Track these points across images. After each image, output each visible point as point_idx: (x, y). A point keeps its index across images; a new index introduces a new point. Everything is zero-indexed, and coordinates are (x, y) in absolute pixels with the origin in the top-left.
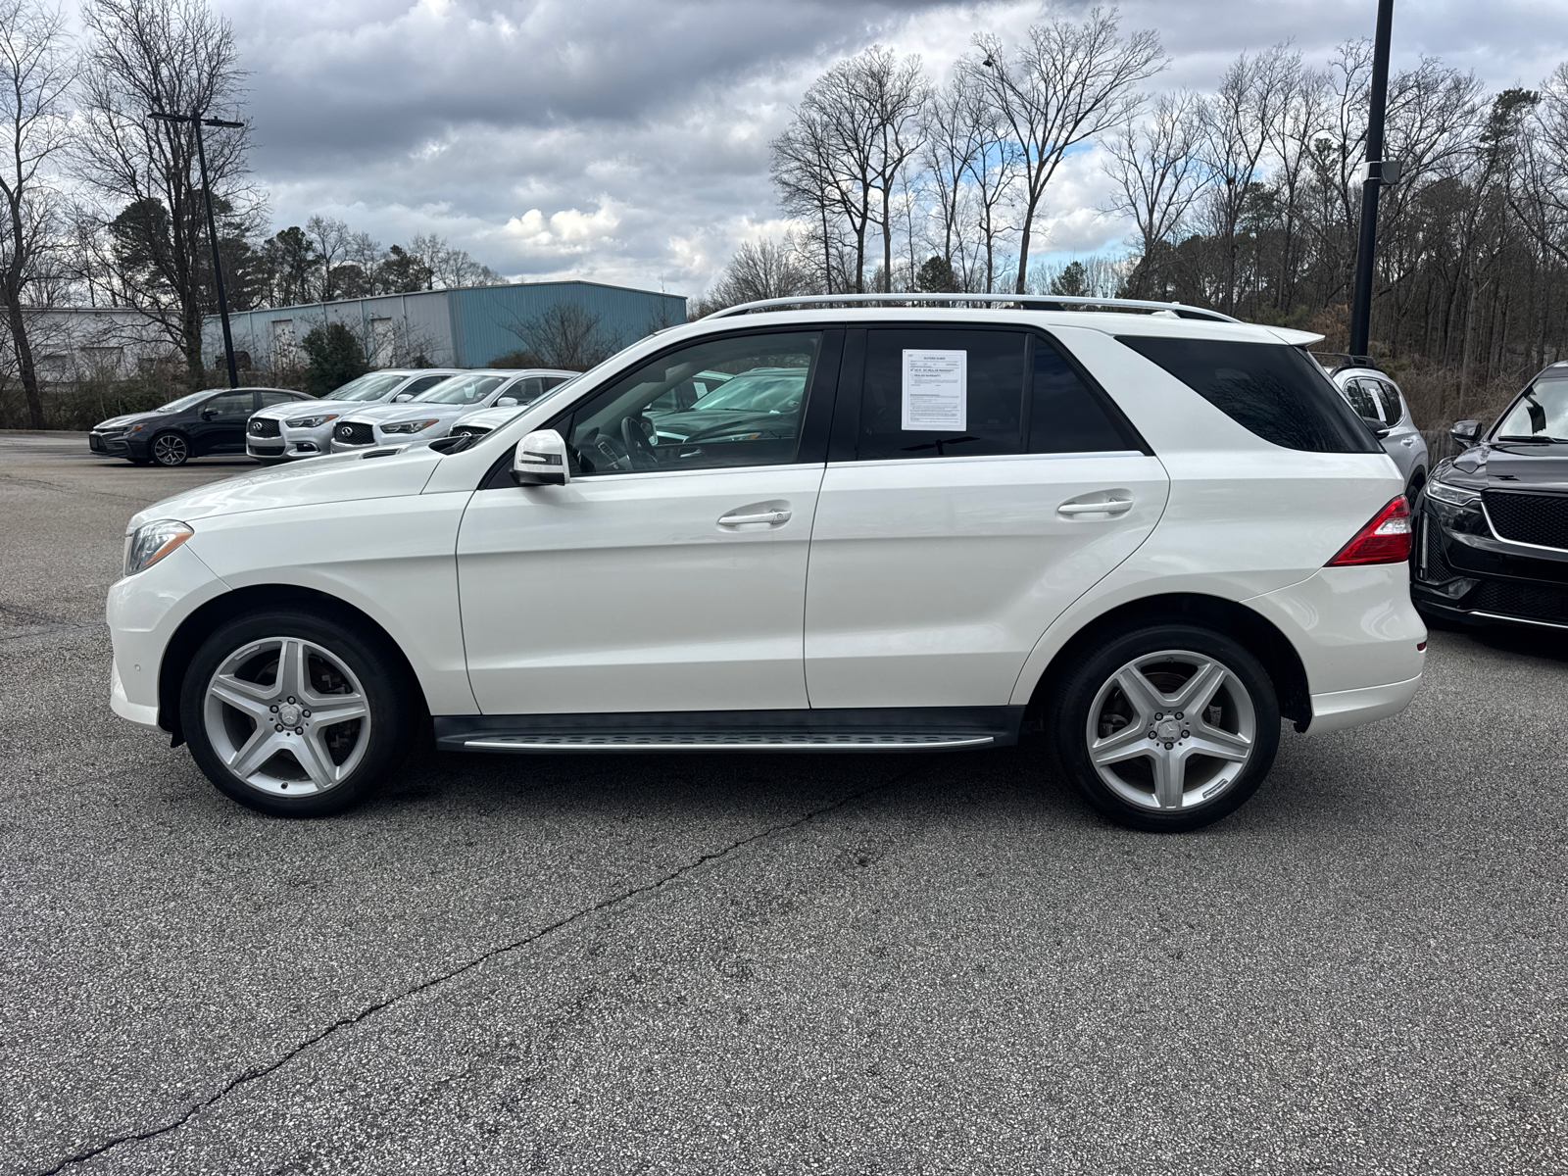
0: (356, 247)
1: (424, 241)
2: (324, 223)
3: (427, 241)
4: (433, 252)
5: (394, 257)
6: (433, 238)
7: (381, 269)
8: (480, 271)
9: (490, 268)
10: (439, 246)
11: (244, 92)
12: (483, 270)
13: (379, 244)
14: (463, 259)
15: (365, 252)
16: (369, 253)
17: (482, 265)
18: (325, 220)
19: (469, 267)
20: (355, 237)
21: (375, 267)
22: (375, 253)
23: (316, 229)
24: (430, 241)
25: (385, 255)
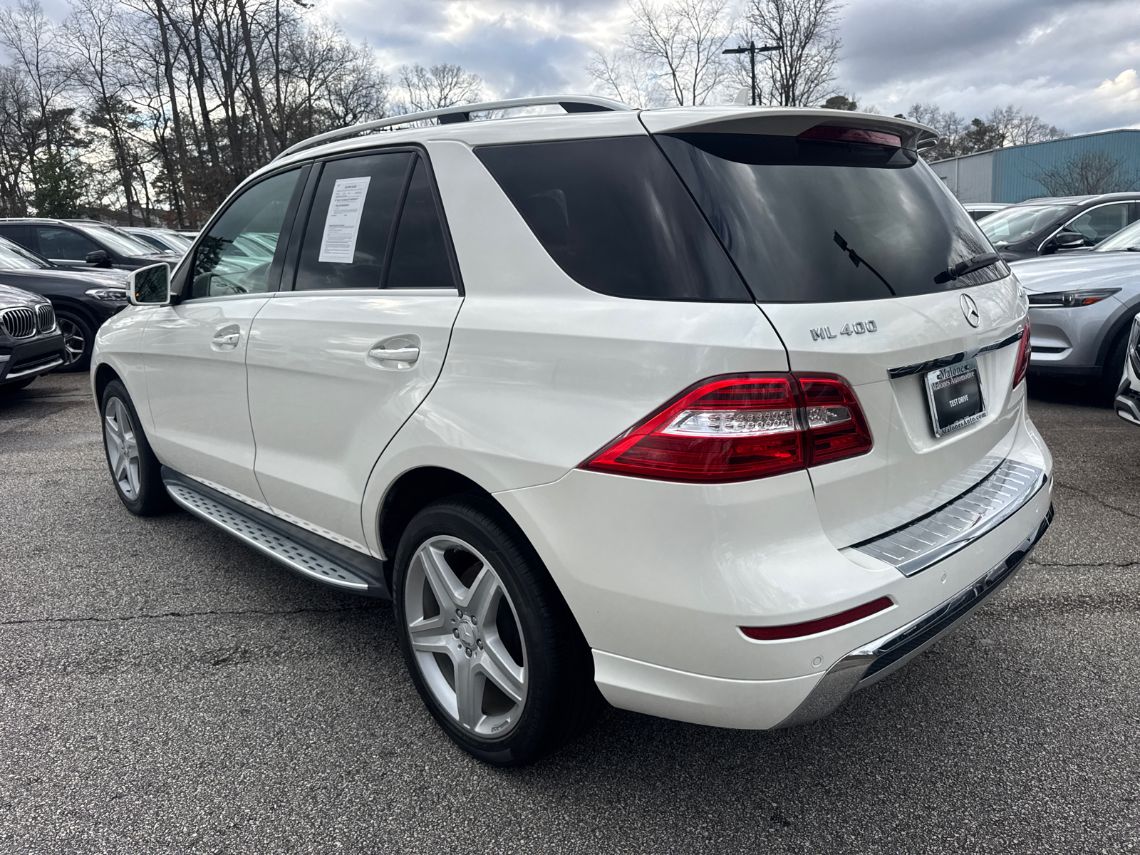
0: (943, 124)
1: (1001, 112)
2: (922, 109)
3: (1004, 111)
4: (1008, 120)
5: (973, 128)
6: (1010, 110)
7: (962, 139)
8: (1048, 131)
9: (1057, 128)
10: (1014, 115)
11: (838, 21)
12: (1051, 130)
13: (963, 119)
14: (1033, 123)
15: (951, 127)
16: (954, 127)
17: (1050, 127)
18: (923, 106)
19: (1038, 129)
20: (944, 116)
21: (957, 138)
22: (959, 127)
23: (915, 114)
24: (1007, 111)
25: (967, 128)
